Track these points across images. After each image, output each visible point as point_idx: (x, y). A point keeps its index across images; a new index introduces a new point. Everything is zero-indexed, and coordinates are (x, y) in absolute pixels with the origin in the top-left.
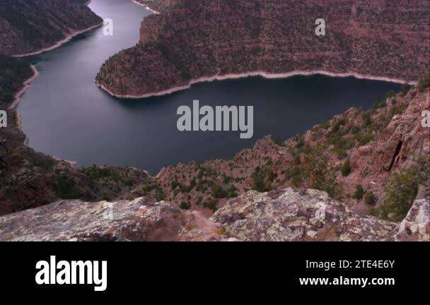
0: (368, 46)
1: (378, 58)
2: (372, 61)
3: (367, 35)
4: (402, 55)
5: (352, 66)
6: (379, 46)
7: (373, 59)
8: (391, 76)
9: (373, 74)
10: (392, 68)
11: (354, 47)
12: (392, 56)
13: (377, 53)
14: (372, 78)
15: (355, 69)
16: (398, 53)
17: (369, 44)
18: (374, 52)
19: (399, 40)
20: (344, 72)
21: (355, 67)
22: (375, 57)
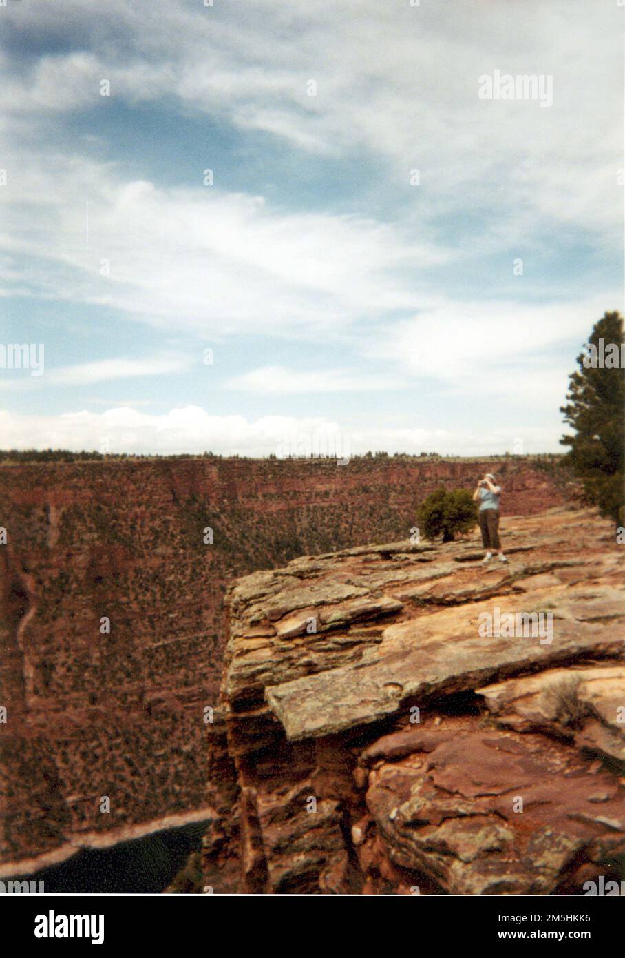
0: (99, 752)
1: (134, 773)
2: (124, 786)
3: (86, 724)
4: (187, 748)
5: (75, 817)
6: (127, 742)
7: (123, 780)
8: (180, 808)
9: (138, 821)
10: (177, 788)
11: (60, 764)
12: (165, 757)
13: (129, 762)
14: (140, 832)
15: (85, 825)
16: (175, 745)
17: (100, 745)
18: (120, 762)
19: (165, 714)
20: (58, 845)
21: (83, 818)
22: (126, 774)
